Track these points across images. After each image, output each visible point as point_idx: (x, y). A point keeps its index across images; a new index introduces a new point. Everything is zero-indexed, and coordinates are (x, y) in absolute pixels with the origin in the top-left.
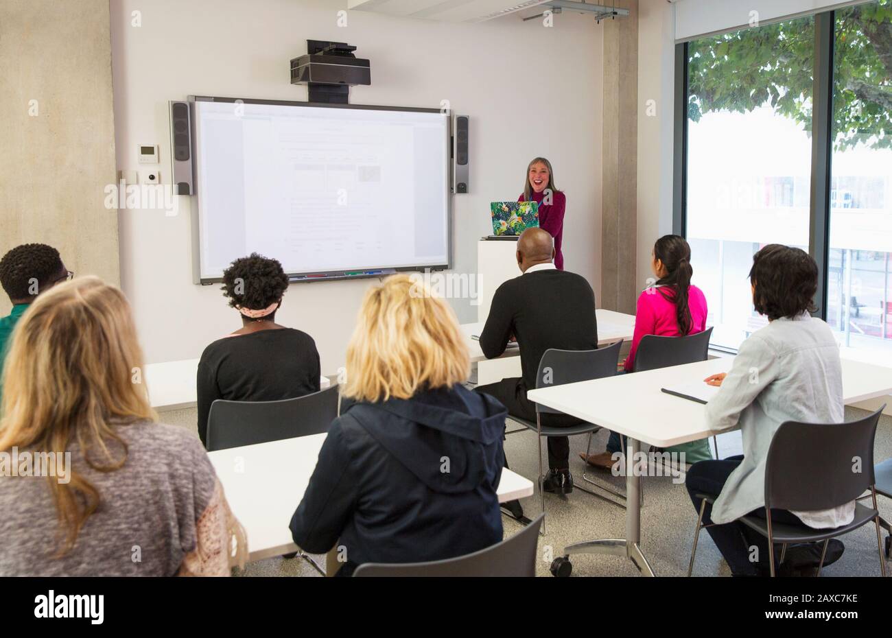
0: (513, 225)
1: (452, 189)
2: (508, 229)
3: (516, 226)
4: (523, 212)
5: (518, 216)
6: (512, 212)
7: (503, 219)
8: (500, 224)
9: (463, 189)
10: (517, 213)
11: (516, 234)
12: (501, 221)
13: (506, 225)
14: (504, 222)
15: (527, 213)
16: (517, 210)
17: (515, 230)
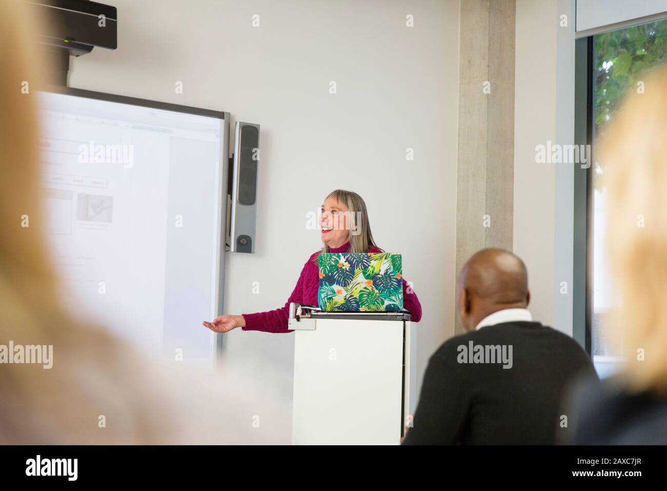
0: (357, 295)
1: (228, 245)
2: (348, 301)
3: (361, 296)
4: (376, 271)
5: (367, 278)
6: (356, 271)
7: (339, 283)
8: (334, 292)
9: (245, 245)
10: (364, 273)
11: (361, 309)
12: (336, 287)
13: (344, 293)
14: (340, 288)
15: (382, 273)
16: (366, 267)
17: (358, 303)
